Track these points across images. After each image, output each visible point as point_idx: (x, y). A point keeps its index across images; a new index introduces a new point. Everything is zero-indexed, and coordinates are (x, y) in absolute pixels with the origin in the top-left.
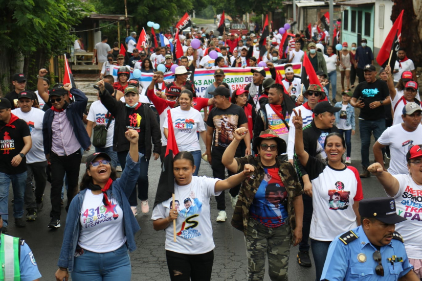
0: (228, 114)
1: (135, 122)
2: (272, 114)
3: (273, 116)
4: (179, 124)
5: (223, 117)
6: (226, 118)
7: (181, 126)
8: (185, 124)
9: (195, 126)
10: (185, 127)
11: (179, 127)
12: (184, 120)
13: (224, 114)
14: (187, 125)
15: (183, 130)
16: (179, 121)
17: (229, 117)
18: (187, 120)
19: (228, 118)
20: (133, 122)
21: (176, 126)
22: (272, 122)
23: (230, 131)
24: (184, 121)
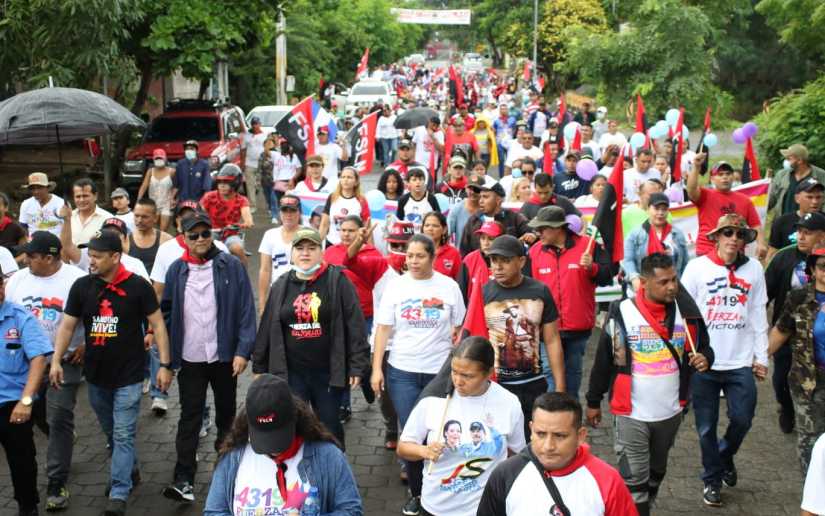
0: (520, 299)
1: (306, 313)
2: (641, 327)
3: (643, 330)
4: (409, 311)
5: (510, 304)
6: (517, 307)
7: (413, 314)
8: (423, 310)
9: (444, 314)
10: (423, 317)
11: (408, 317)
12: (419, 300)
13: (511, 298)
14: (427, 312)
15: (418, 323)
16: (410, 304)
17: (524, 305)
18: (426, 301)
19: (520, 307)
20: (304, 314)
21: (403, 316)
22: (640, 345)
23: (525, 340)
24: (421, 304)
